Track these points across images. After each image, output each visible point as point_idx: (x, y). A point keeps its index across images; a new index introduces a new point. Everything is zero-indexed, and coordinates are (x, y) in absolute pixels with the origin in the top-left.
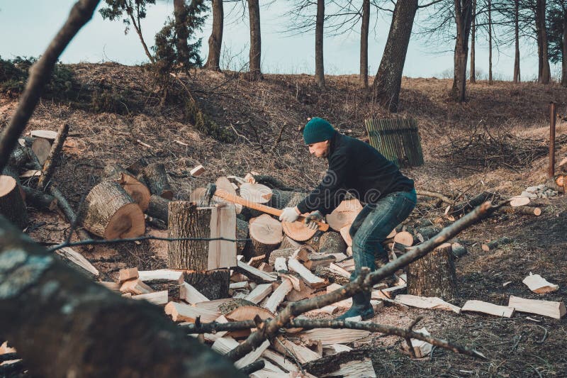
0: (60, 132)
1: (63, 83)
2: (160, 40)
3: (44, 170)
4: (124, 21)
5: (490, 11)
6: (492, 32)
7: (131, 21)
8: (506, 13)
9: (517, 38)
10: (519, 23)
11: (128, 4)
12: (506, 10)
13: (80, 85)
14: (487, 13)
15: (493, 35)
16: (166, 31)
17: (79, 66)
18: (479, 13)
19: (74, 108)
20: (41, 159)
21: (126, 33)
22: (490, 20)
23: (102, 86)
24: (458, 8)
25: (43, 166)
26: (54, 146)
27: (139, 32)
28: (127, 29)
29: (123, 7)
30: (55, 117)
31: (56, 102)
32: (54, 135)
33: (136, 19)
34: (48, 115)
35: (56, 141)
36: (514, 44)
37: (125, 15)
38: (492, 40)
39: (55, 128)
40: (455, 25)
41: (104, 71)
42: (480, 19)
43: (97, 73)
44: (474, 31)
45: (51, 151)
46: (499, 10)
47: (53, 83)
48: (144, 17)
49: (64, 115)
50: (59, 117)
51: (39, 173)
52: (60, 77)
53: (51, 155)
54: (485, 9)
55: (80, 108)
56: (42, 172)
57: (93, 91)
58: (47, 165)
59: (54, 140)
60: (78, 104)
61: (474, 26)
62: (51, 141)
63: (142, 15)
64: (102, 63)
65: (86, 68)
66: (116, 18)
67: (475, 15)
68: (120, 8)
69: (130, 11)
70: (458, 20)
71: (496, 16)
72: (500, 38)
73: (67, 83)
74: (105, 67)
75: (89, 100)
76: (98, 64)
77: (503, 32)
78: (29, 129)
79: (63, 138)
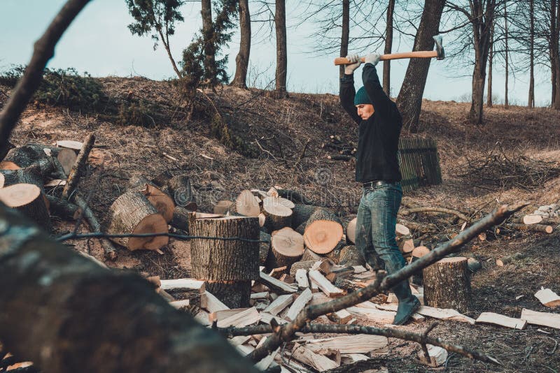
0: (85, 143)
1: (91, 95)
2: (188, 56)
3: (69, 180)
4: (153, 37)
5: (507, 38)
6: (509, 59)
7: (160, 37)
8: (522, 41)
9: (532, 65)
10: (535, 51)
11: (157, 21)
12: (522, 38)
13: (107, 98)
14: (505, 40)
15: (509, 62)
16: (194, 48)
17: (107, 80)
18: (497, 40)
19: (101, 120)
20: (66, 169)
21: (155, 49)
22: (507, 47)
23: (130, 99)
24: (477, 34)
25: (68, 176)
26: (80, 156)
27: (168, 48)
28: (156, 45)
29: (152, 23)
30: (81, 128)
31: (83, 114)
32: (80, 146)
33: (165, 36)
34: (74, 126)
35: (82, 152)
36: (529, 71)
37: (154, 31)
38: (509, 67)
39: (81, 139)
40: (474, 51)
41: (132, 85)
42: (498, 46)
43: (125, 87)
44: (491, 58)
45: (77, 161)
46: (515, 38)
47: (80, 95)
48: (173, 34)
49: (91, 127)
50: (86, 128)
51: (64, 183)
52: (88, 89)
53: (76, 165)
54: (503, 37)
55: (108, 120)
56: (67, 182)
57: (120, 104)
58: (73, 174)
59: (79, 150)
60: (105, 116)
61: (491, 53)
62: (77, 152)
63: (171, 32)
64: (130, 77)
65: (114, 82)
66: (144, 34)
67: (493, 42)
68: (149, 24)
69: (159, 27)
70: (477, 46)
71: (513, 44)
72: (516, 65)
73: (94, 96)
74: (133, 81)
75: (116, 113)
76: (126, 79)
77: (519, 59)
78: (55, 140)
79: (89, 149)
